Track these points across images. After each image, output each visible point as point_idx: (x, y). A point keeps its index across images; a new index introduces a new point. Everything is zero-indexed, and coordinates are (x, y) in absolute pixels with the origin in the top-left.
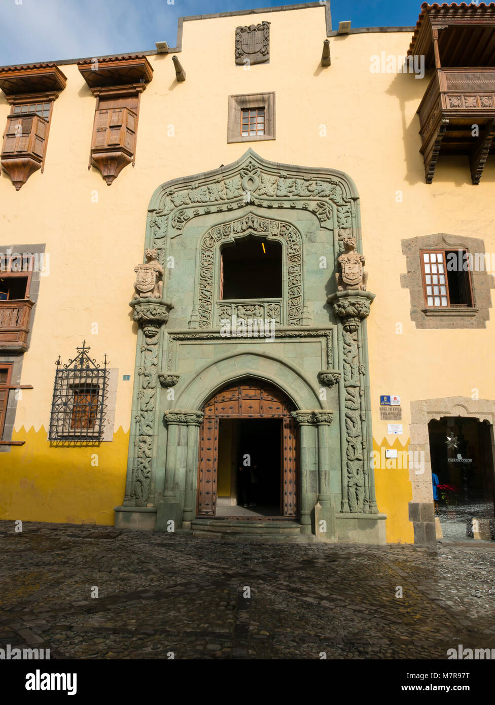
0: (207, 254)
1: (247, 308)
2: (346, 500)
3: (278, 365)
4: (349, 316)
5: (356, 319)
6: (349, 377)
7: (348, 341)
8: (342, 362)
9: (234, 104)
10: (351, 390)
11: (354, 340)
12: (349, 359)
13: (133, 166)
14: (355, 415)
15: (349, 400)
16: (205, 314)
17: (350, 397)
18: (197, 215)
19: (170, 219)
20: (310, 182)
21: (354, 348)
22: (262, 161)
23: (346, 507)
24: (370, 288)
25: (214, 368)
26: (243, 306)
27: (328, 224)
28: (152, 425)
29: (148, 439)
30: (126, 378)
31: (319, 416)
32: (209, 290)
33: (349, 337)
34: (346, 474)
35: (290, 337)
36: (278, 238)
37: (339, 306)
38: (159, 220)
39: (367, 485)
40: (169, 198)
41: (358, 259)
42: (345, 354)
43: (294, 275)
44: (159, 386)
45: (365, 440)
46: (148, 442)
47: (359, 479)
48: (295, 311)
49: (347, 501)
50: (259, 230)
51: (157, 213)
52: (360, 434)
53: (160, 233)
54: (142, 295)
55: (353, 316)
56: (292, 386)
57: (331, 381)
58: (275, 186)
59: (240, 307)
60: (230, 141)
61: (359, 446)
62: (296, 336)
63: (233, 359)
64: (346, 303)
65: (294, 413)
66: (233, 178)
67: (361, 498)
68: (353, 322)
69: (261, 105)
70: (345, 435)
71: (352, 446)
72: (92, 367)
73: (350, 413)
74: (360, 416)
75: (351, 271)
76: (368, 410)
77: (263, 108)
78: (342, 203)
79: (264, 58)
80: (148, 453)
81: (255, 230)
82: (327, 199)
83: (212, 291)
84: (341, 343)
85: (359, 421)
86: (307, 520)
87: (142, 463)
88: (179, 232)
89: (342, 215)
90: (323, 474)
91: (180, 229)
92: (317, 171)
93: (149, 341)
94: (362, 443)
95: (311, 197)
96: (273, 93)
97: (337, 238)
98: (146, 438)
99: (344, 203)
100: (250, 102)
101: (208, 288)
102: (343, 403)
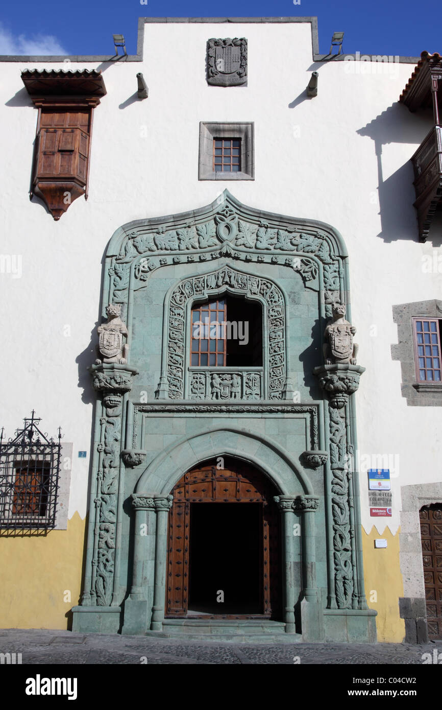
0: (177, 311)
1: (224, 377)
2: (333, 595)
3: (258, 443)
4: (338, 391)
5: (345, 395)
6: (336, 459)
7: (335, 419)
8: (329, 442)
9: (206, 132)
10: (338, 473)
11: (342, 417)
12: (337, 439)
13: (86, 198)
14: (343, 500)
15: (336, 484)
16: (175, 383)
17: (337, 480)
18: (163, 264)
19: (133, 267)
20: (294, 234)
21: (342, 427)
22: (240, 207)
23: (334, 602)
24: (360, 361)
25: (186, 445)
26: (218, 374)
27: (313, 284)
28: (115, 511)
29: (112, 528)
30: (82, 454)
31: (305, 502)
32: (179, 354)
33: (337, 414)
34: (333, 566)
35: (271, 411)
36: (258, 297)
37: (327, 380)
38: (120, 268)
39: (355, 578)
40: (131, 242)
41: (349, 331)
42: (331, 432)
43: (276, 340)
44: (123, 465)
45: (353, 528)
46: (111, 531)
47: (348, 572)
48: (277, 382)
49: (335, 596)
50: (236, 286)
51: (116, 260)
52: (348, 521)
53: (121, 284)
54: (105, 360)
55: (341, 392)
56: (275, 467)
57: (318, 463)
58: (254, 236)
59: (216, 376)
60: (202, 177)
61: (347, 536)
62: (278, 411)
63: (208, 435)
64: (335, 378)
65: (277, 498)
66: (207, 223)
67: (350, 593)
68: (341, 398)
69: (237, 136)
70: (331, 523)
71: (340, 535)
72: (43, 441)
73: (337, 498)
74: (348, 501)
75: (340, 343)
76: (356, 495)
77: (239, 139)
78: (329, 260)
79: (241, 81)
80: (112, 543)
81: (232, 286)
82: (312, 255)
83: (183, 356)
84: (328, 419)
85: (347, 508)
86: (291, 617)
87: (103, 555)
88: (142, 284)
89: (330, 275)
90: (309, 566)
91: (144, 281)
92: (302, 223)
93: (110, 411)
94: (350, 532)
95: (295, 252)
96: (252, 124)
97: (323, 300)
98: (107, 525)
99: (331, 261)
100: (224, 131)
101: (179, 352)
102: (330, 486)
